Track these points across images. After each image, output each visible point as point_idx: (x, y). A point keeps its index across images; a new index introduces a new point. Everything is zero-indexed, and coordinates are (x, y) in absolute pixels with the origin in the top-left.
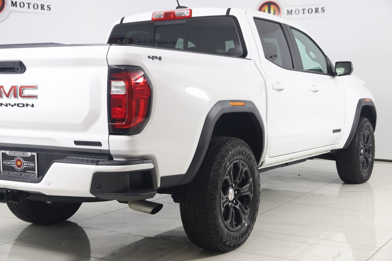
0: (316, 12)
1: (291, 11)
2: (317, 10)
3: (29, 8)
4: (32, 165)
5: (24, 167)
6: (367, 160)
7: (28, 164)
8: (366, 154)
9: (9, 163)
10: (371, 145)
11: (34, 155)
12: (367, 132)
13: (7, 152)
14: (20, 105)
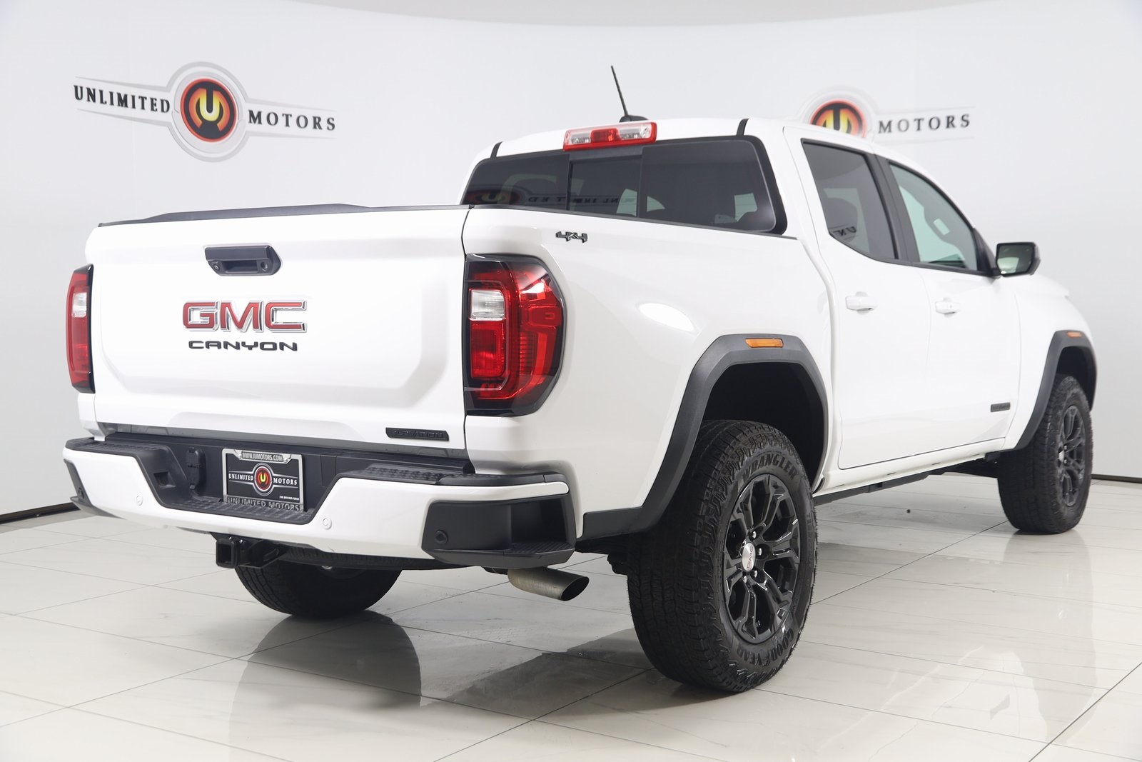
0: (948, 127)
1: (889, 123)
2: (950, 122)
3: (287, 125)
4: (292, 483)
5: (275, 488)
6: (1074, 478)
7: (284, 480)
8: (1071, 463)
9: (241, 478)
10: (1083, 441)
11: (297, 461)
12: (1073, 411)
13: (238, 453)
14: (266, 346)
